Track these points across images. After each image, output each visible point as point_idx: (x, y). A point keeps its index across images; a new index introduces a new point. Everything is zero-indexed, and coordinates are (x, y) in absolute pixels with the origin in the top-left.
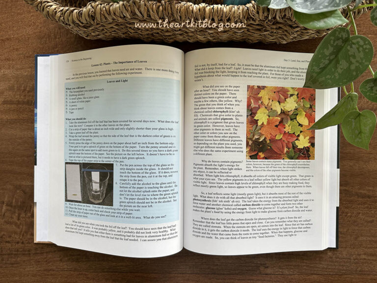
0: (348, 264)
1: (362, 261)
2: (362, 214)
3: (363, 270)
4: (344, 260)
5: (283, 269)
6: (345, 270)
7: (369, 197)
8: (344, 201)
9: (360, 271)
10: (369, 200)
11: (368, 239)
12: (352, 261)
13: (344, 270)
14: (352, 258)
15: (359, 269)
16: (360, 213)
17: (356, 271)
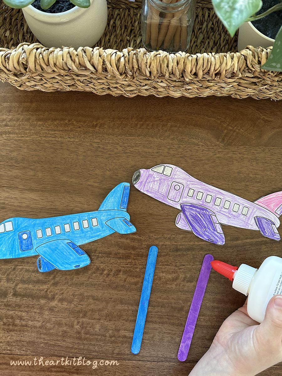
0: (101, 343)
1: (121, 339)
2: (124, 272)
3: (123, 352)
4: (96, 337)
5: (12, 346)
6: (97, 352)
7: (134, 248)
8: (99, 253)
9: (118, 354)
10: (133, 252)
11: (130, 308)
12: (108, 338)
13: (95, 351)
14: (107, 335)
15: (116, 351)
16: (120, 271)
17: (113, 353)
